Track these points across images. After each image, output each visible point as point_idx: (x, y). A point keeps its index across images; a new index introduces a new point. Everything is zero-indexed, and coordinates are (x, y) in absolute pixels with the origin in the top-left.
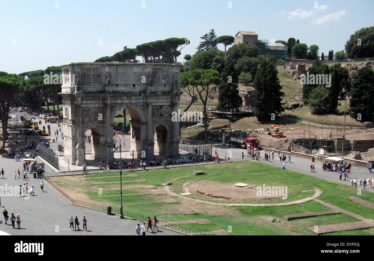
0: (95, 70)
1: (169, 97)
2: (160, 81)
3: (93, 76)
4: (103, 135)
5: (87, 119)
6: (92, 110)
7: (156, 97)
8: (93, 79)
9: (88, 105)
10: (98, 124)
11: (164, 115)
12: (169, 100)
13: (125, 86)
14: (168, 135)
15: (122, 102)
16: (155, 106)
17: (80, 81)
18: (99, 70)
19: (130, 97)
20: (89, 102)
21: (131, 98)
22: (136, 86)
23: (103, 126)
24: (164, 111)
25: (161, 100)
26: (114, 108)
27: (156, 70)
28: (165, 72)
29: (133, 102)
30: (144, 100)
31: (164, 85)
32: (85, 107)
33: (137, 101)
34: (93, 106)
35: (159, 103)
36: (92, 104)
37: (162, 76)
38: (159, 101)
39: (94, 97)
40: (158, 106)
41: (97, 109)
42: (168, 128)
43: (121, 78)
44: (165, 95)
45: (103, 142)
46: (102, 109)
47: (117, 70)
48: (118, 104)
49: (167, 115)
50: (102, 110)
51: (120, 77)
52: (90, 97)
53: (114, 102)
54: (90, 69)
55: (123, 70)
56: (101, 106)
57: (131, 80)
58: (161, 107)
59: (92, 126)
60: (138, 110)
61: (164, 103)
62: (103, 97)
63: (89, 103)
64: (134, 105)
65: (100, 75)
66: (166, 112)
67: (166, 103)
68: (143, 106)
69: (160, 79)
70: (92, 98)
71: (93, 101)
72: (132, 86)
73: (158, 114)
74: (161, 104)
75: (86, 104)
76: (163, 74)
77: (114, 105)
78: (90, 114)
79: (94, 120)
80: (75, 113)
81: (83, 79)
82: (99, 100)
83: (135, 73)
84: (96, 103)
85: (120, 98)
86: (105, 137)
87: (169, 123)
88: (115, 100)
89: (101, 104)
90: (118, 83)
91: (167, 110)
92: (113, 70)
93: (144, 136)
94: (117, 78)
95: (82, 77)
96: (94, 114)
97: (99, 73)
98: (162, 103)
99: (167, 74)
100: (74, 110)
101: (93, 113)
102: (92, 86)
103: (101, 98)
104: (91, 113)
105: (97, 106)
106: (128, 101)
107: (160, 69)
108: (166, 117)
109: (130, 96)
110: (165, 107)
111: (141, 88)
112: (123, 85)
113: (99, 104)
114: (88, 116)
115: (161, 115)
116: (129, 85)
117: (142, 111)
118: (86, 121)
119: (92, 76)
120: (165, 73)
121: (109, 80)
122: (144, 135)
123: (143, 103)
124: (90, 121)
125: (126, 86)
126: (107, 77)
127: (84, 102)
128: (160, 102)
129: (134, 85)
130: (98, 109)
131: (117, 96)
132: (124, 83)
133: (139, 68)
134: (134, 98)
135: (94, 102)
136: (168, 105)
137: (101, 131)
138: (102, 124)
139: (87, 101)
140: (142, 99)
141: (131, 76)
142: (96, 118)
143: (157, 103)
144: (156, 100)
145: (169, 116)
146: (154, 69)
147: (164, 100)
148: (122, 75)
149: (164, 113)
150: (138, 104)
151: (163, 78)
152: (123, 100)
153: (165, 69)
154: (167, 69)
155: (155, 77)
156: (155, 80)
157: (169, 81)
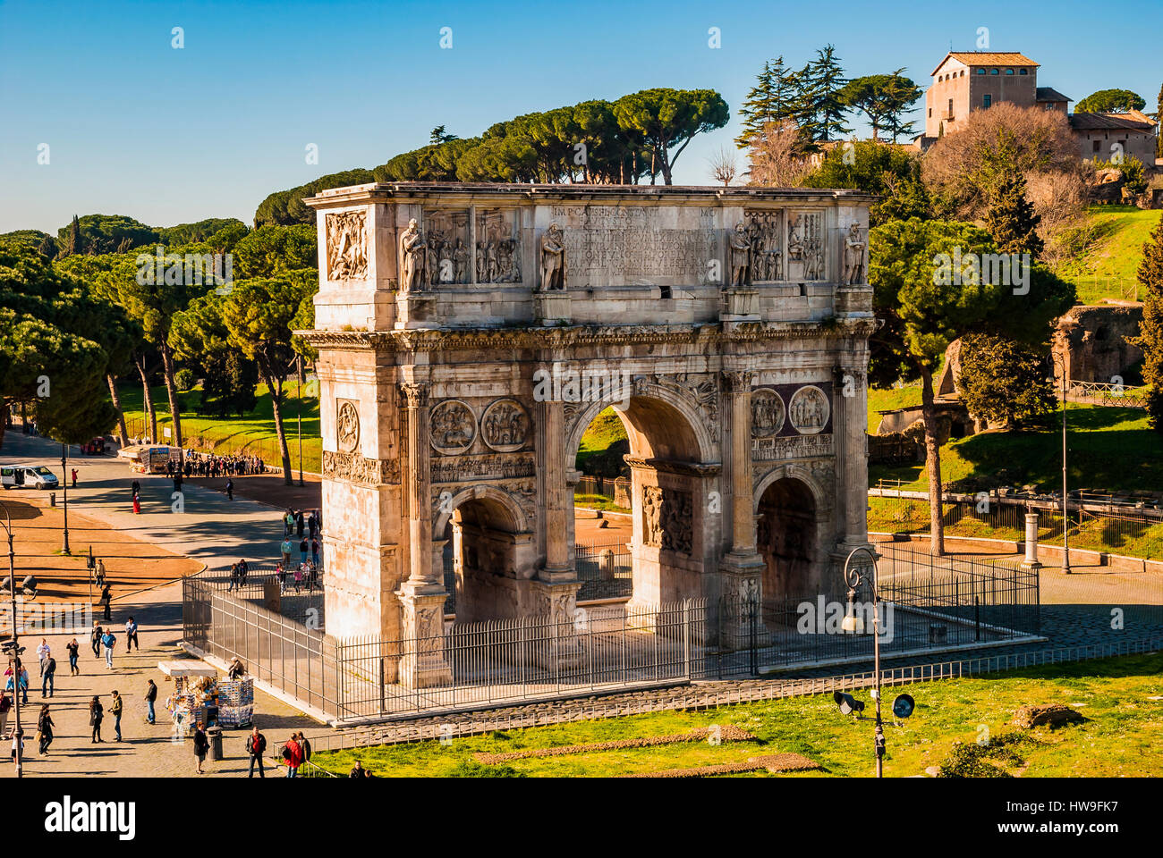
0: (491, 221)
1: (822, 344)
2: (779, 272)
3: (478, 247)
4: (526, 532)
5: (452, 456)
6: (477, 410)
7: (763, 344)
8: (481, 261)
9: (458, 389)
10: (505, 477)
11: (802, 431)
12: (821, 360)
13: (626, 295)
14: (819, 525)
16: (762, 387)
17: (424, 271)
18: (509, 217)
19: (648, 347)
20: (463, 373)
21: (650, 352)
22: (676, 294)
23: (525, 488)
24: (801, 414)
25: (785, 358)
27: (761, 220)
28: (802, 229)
29: (662, 369)
30: (711, 363)
31: (797, 292)
32: (441, 400)
33: (681, 368)
34: (481, 393)
35: (779, 374)
36: (479, 381)
37: (790, 246)
38: (776, 363)
39: (484, 347)
40: (775, 387)
41: (500, 408)
42: (818, 494)
43: (608, 257)
44: (803, 338)
45: (526, 567)
46: (523, 406)
47: (588, 220)
49: (815, 430)
50: (520, 411)
51: (604, 252)
52: (465, 349)
54: (468, 211)
55: (618, 222)
56: (516, 392)
57: (655, 265)
58: (787, 391)
59: (478, 490)
60: (684, 407)
61: (800, 374)
62: (526, 346)
63: (461, 377)
64: (667, 386)
65: (513, 241)
66: (807, 416)
67: (809, 372)
68: (708, 389)
69: (779, 262)
70: (478, 353)
71: (482, 370)
72: (657, 294)
73: (774, 427)
74: (786, 379)
75: (449, 382)
76: (794, 237)
78: (468, 430)
79: (485, 462)
80: (396, 426)
82: (510, 363)
83: (670, 232)
84: (494, 380)
85: (604, 352)
86: (534, 542)
87: (822, 467)
89: (515, 383)
90: (596, 280)
91: (812, 406)
92: (572, 218)
93: (713, 532)
94: (590, 260)
96: (488, 432)
97: (505, 234)
98: (793, 374)
99: (809, 235)
100: (394, 414)
101: (480, 424)
102: (479, 298)
103: (517, 355)
104: (472, 424)
105: (498, 390)
106: (639, 365)
107: (780, 212)
108: (811, 439)
109: (648, 343)
110: (802, 392)
111: (699, 303)
112: (616, 290)
113: (508, 380)
114: (458, 439)
115: (788, 430)
116: (646, 289)
117: (703, 412)
118: (449, 467)
119: (475, 247)
120: (801, 232)
121: (558, 267)
122: (711, 528)
123: (707, 373)
124: (465, 466)
125: (632, 295)
126: (545, 252)
127: (442, 372)
128: (783, 371)
129: (666, 292)
130: (504, 405)
131: (592, 345)
132: (620, 281)
133: (687, 210)
134: (664, 350)
135: (484, 372)
136: (818, 385)
137: (519, 513)
138: (524, 479)
139: (453, 371)
140: (704, 358)
141: (653, 246)
142: (495, 452)
143: (769, 374)
144: (762, 362)
145: (820, 433)
146: (751, 214)
147: (799, 358)
148: (612, 241)
149: (801, 418)
150: (683, 378)
151: (791, 256)
152: (619, 362)
153: (803, 215)
154: (809, 216)
155: (761, 252)
156: (760, 266)
157: (820, 268)
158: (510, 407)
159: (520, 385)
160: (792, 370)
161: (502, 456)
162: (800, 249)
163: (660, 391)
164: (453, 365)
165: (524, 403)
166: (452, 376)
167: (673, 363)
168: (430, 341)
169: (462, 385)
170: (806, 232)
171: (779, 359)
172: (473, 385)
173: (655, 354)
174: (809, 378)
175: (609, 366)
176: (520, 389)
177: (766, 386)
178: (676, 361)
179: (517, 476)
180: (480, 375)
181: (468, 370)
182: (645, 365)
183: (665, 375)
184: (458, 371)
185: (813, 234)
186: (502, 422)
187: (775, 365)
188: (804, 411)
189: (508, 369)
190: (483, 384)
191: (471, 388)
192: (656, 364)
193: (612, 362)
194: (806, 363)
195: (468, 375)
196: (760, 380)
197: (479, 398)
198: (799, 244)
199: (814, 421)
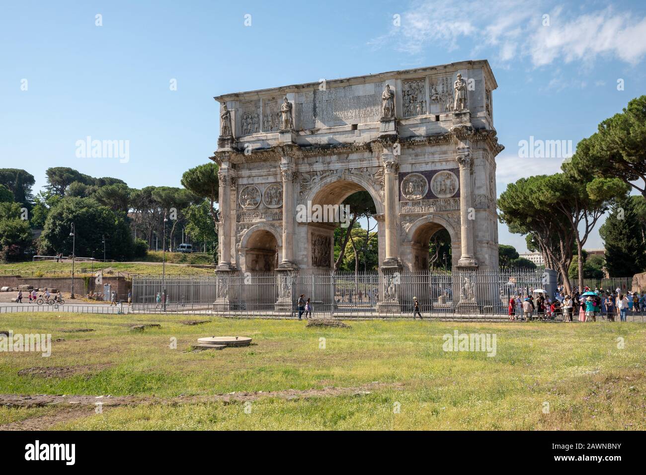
0: (271, 104)
1: (452, 147)
2: (424, 110)
3: (264, 116)
5: (250, 210)
6: (261, 189)
8: (265, 122)
9: (253, 180)
10: (273, 220)
11: (440, 196)
12: (451, 156)
13: (332, 130)
15: (326, 169)
16: (412, 173)
19: (345, 155)
20: (255, 172)
21: (347, 157)
22: (360, 128)
24: (439, 186)
25: (426, 156)
26: (308, 183)
28: (441, 86)
29: (352, 165)
30: (381, 161)
31: (434, 119)
32: (246, 185)
33: (364, 164)
34: (263, 182)
35: (424, 165)
36: (262, 176)
37: (431, 96)
39: (262, 161)
40: (422, 173)
41: (272, 188)
42: (451, 232)
43: (325, 113)
44: (438, 143)
47: (315, 97)
48: (318, 173)
49: (449, 196)
51: (323, 111)
53: (308, 170)
55: (330, 96)
57: (350, 114)
58: (429, 174)
59: (260, 225)
61: (438, 164)
63: (254, 174)
64: (357, 174)
66: (443, 187)
67: (444, 163)
68: (379, 174)
69: (424, 105)
71: (263, 171)
72: (350, 128)
73: (421, 193)
75: (249, 177)
76: (433, 91)
77: (307, 176)
78: (257, 198)
81: (245, 124)
83: (358, 97)
84: (269, 175)
85: (322, 159)
87: (455, 217)
88: (310, 164)
90: (319, 125)
91: (447, 182)
92: (307, 97)
95: (243, 121)
98: (433, 165)
99: (445, 89)
101: (262, 195)
105: (271, 179)
106: (340, 164)
107: (423, 79)
108: (446, 201)
109: (345, 153)
110: (441, 174)
112: (328, 128)
113: (275, 175)
114: (252, 202)
115: (430, 195)
116: (344, 127)
118: (249, 215)
119: (262, 116)
120: (439, 88)
123: (379, 166)
124: (256, 214)
125: (336, 130)
127: (245, 172)
128: (426, 163)
129: (355, 127)
131: (315, 156)
132: (331, 124)
133: (367, 85)
134: (355, 156)
135: (264, 172)
138: (277, 221)
139: (250, 172)
140: (376, 158)
141: (349, 105)
142: (269, 208)
143: (418, 165)
144: (412, 159)
145: (452, 197)
146: (408, 82)
147: (436, 156)
148: (327, 105)
149: (439, 189)
150: (365, 170)
151: (433, 102)
152: (329, 163)
153: (441, 79)
154: (445, 78)
155: (412, 101)
156: (412, 108)
157: (451, 106)
160: (433, 162)
161: (272, 210)
162: (437, 97)
163: (352, 177)
164: (250, 169)
166: (250, 174)
167: (359, 162)
169: (255, 178)
170: (443, 88)
171: (423, 157)
173: (349, 158)
174: (445, 166)
175: (324, 165)
177: (416, 172)
178: (361, 161)
180: (262, 173)
181: (256, 171)
182: (343, 164)
183: (355, 169)
184: (252, 171)
185: (447, 88)
186: (273, 194)
187: (420, 160)
188: (441, 185)
189: (275, 169)
190: (264, 177)
191: (259, 179)
192: (350, 163)
193: (325, 164)
194: (441, 158)
195: (257, 173)
196: (412, 169)
197: (262, 183)
198: (437, 94)
199: (448, 191)
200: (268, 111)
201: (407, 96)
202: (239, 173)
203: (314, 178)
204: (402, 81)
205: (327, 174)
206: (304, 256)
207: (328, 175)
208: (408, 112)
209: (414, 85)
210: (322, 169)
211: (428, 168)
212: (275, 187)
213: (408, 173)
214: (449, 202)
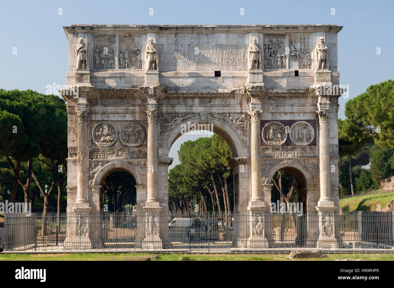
0: (127, 41)
1: (309, 100)
4: (141, 185)
5: (105, 147)
6: (117, 127)
7: (274, 100)
8: (121, 59)
9: (108, 117)
10: (131, 158)
11: (297, 144)
12: (309, 108)
13: (196, 75)
15: (189, 111)
16: (272, 121)
19: (208, 100)
20: (110, 109)
21: (210, 102)
22: (223, 75)
25: (286, 107)
26: (170, 124)
29: (215, 110)
32: (100, 121)
33: (227, 110)
34: (120, 119)
35: (283, 115)
36: (118, 113)
38: (281, 109)
39: (121, 98)
40: (281, 121)
41: (130, 126)
44: (296, 97)
46: (141, 126)
47: (177, 40)
48: (180, 115)
49: (306, 144)
50: (140, 128)
53: (170, 111)
55: (192, 41)
56: (137, 118)
58: (288, 124)
60: (228, 129)
61: (296, 115)
62: (142, 98)
63: (109, 111)
64: (219, 118)
66: (301, 136)
67: (302, 114)
68: (242, 121)
70: (117, 100)
71: (120, 108)
72: (213, 75)
75: (104, 113)
76: (292, 47)
77: (169, 117)
78: (113, 135)
79: (122, 150)
81: (98, 58)
82: (134, 106)
83: (221, 46)
84: (126, 113)
85: (184, 101)
87: (311, 163)
88: (173, 106)
89: (137, 115)
90: (180, 68)
92: (168, 39)
95: (96, 54)
96: (122, 137)
97: (135, 47)
98: (292, 115)
99: (303, 47)
101: (118, 133)
102: (118, 75)
103: (138, 102)
104: (115, 133)
105: (129, 117)
106: (203, 108)
107: (284, 35)
108: (303, 148)
109: (208, 97)
110: (298, 124)
112: (191, 72)
113: (134, 113)
114: (108, 139)
115: (289, 143)
118: (103, 152)
119: (117, 52)
123: (241, 113)
125: (198, 75)
126: (148, 53)
128: (286, 113)
129: (218, 74)
131: (177, 98)
132: (194, 68)
133: (230, 35)
134: (217, 102)
135: (121, 109)
136: (306, 121)
138: (140, 160)
139: (105, 108)
140: (239, 106)
142: (127, 146)
143: (278, 115)
144: (273, 109)
145: (308, 145)
146: (268, 37)
147: (295, 107)
148: (189, 49)
149: (297, 137)
150: (228, 115)
151: (292, 57)
152: (192, 106)
153: (299, 37)
154: (303, 37)
155: (273, 55)
156: (272, 62)
157: (309, 63)
158: (135, 126)
159: (140, 116)
160: (292, 113)
161: (130, 148)
162: (296, 54)
163: (215, 121)
164: (105, 106)
165: (142, 124)
166: (105, 110)
167: (222, 108)
168: (85, 92)
169: (110, 115)
170: (301, 46)
171: (283, 107)
172: (116, 115)
173: (212, 103)
174: (302, 117)
176: (140, 118)
177: (276, 121)
178: (223, 106)
179: (138, 158)
180: (119, 110)
181: (113, 108)
182: (206, 108)
183: (217, 113)
184: (107, 108)
185: (305, 46)
186: (131, 132)
187: (281, 110)
188: (299, 133)
189: (134, 108)
190: (120, 115)
191: (115, 116)
192: (212, 108)
193: (188, 107)
194: (299, 110)
195: (113, 110)
196: (272, 118)
197: (118, 121)
198: (296, 51)
199: (305, 139)
200: (124, 48)
201: (267, 49)
202: (92, 108)
203: (175, 119)
204: (264, 35)
205: (189, 116)
206: (164, 195)
207: (190, 118)
208: (268, 64)
209: (274, 40)
210: (185, 111)
211: (287, 118)
212: (132, 125)
213: (269, 121)
214: (305, 149)
